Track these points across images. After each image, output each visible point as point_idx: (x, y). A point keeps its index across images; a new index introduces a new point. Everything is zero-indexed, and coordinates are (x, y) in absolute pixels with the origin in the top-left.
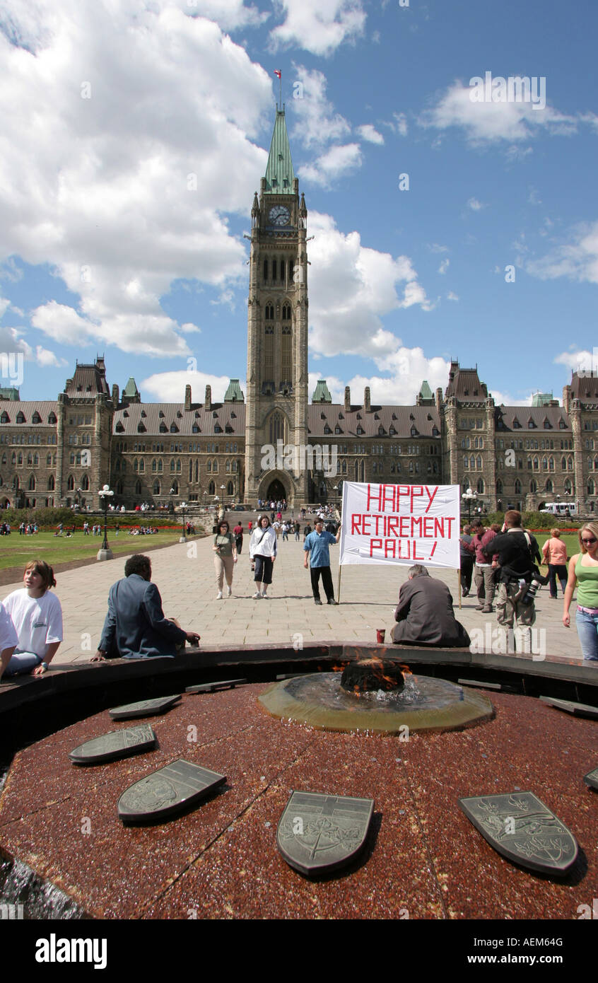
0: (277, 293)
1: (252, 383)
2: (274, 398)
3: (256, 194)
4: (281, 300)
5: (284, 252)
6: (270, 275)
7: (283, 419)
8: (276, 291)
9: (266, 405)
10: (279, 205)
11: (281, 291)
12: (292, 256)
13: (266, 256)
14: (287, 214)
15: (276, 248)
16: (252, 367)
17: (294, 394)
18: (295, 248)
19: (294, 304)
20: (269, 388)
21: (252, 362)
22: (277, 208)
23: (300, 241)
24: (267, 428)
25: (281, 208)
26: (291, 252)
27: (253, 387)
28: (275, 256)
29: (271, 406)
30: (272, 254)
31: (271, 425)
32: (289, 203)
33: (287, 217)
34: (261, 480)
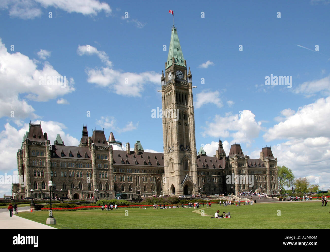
0: (182, 108)
1: (178, 145)
2: (185, 152)
4: (184, 111)
5: (183, 91)
6: (179, 100)
7: (188, 160)
8: (182, 107)
9: (182, 154)
10: (180, 70)
11: (184, 107)
12: (186, 93)
13: (177, 91)
14: (182, 74)
15: (181, 89)
16: (177, 139)
17: (191, 150)
18: (188, 90)
19: (189, 113)
20: (182, 148)
21: (177, 136)
22: (179, 71)
23: (190, 87)
24: (183, 164)
25: (180, 71)
26: (186, 91)
27: (178, 147)
28: (180, 92)
29: (183, 155)
31: (184, 163)
32: (183, 70)
33: (183, 76)
34: (183, 185)
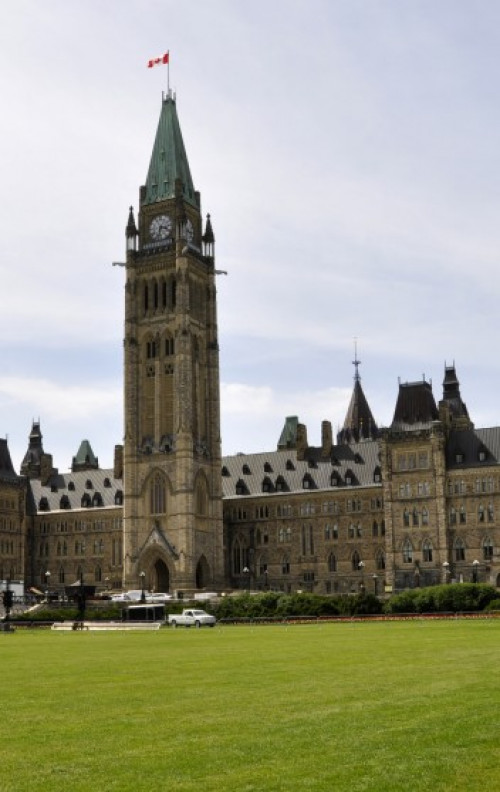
2: (155, 457)
3: (131, 209)
6: (151, 304)
7: (164, 482)
9: (145, 467)
10: (160, 214)
11: (162, 321)
12: (172, 275)
13: (145, 281)
14: (169, 223)
17: (175, 448)
20: (148, 444)
22: (158, 219)
24: (147, 495)
26: (171, 270)
28: (154, 279)
29: (150, 467)
30: (151, 277)
31: (152, 491)
32: (170, 209)
